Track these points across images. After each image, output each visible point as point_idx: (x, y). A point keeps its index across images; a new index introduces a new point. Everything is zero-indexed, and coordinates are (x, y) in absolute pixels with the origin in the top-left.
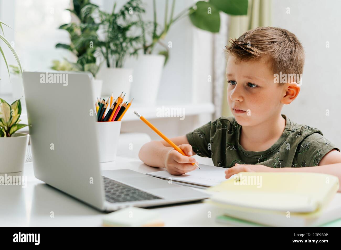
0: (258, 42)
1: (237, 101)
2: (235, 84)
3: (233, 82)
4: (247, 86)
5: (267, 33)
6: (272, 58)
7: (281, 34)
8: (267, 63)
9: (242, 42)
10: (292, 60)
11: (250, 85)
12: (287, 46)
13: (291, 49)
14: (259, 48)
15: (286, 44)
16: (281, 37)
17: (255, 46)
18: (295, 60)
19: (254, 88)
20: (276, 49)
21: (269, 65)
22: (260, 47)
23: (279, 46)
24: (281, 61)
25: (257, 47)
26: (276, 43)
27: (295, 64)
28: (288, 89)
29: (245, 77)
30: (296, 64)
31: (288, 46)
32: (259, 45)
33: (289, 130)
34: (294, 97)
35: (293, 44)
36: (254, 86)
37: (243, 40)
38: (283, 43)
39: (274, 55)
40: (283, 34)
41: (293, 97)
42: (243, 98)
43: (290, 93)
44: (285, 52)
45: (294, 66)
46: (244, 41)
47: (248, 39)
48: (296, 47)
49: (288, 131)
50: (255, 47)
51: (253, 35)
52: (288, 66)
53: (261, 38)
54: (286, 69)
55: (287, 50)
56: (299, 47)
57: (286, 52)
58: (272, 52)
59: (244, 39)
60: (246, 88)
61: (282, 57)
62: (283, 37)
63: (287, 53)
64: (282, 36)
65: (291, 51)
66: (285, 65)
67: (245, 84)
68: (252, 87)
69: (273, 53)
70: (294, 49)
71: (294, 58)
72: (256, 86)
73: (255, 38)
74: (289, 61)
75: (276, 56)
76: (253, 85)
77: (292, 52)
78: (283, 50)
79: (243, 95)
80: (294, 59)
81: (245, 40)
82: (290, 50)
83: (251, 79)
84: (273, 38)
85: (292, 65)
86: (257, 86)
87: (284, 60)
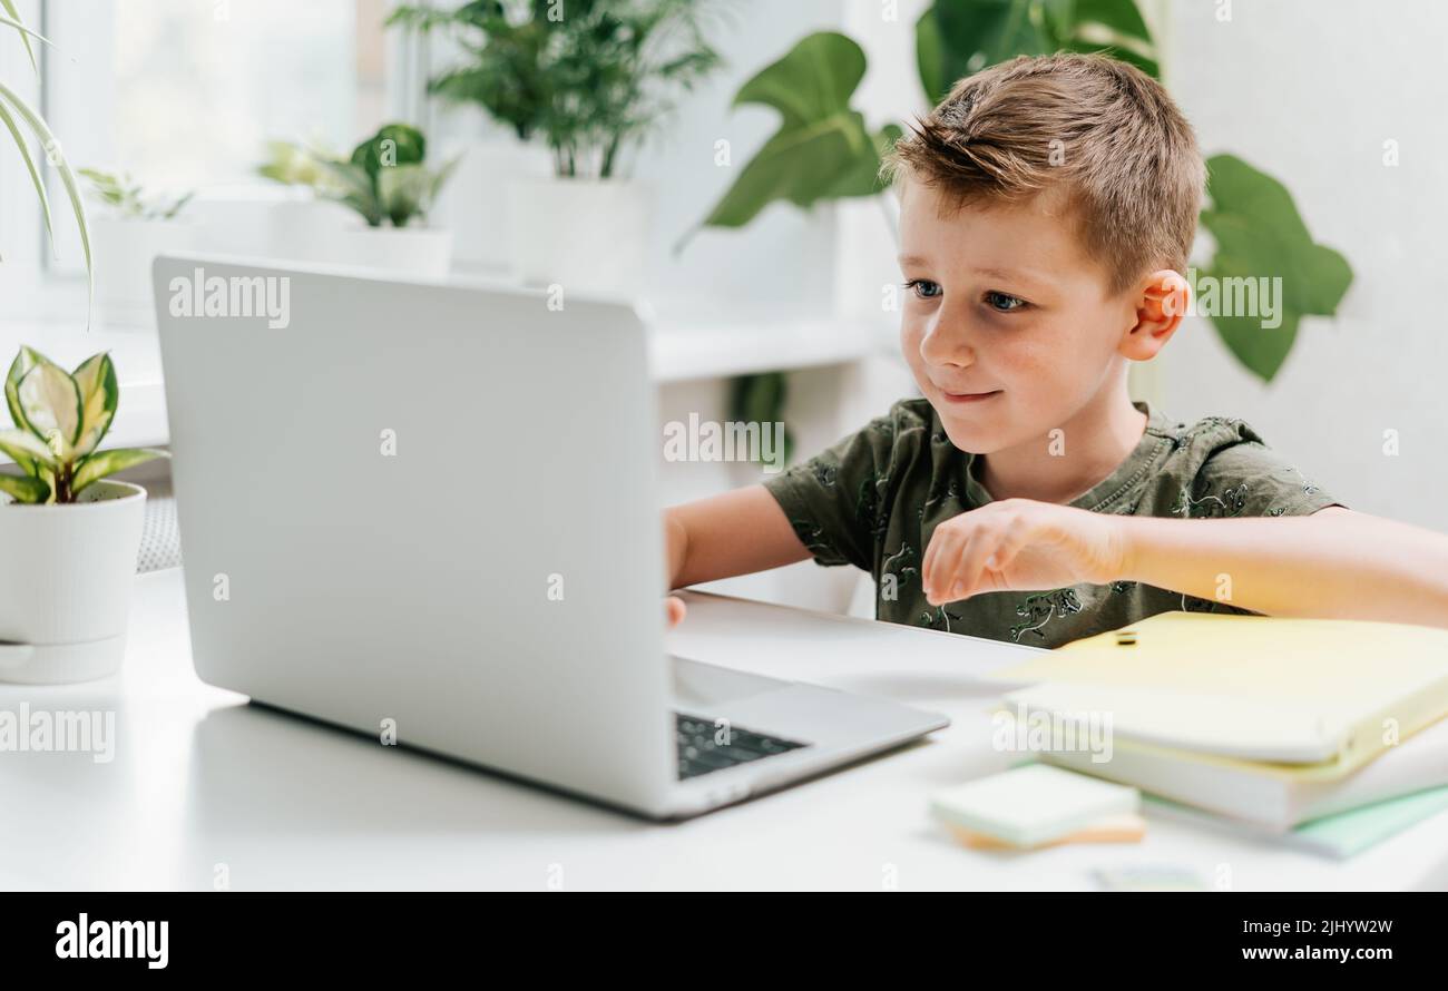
0: (1023, 133)
1: (950, 368)
2: (937, 292)
3: (928, 288)
4: (985, 306)
5: (1058, 91)
6: (1081, 194)
7: (1110, 90)
8: (1063, 213)
9: (962, 131)
10: (1157, 195)
11: (998, 300)
12: (1139, 142)
13: (1153, 153)
14: (1028, 158)
15: (1132, 135)
16: (1112, 106)
17: (1013, 150)
18: (1170, 196)
19: (1015, 310)
20: (1094, 159)
21: (1072, 222)
22: (1032, 154)
23: (1105, 146)
24: (1114, 204)
25: (1019, 150)
26: (1094, 132)
27: (1167, 211)
28: (1146, 299)
29: (977, 270)
30: (1173, 211)
31: (1142, 143)
32: (1031, 143)
33: (1162, 434)
34: (1171, 326)
35: (1160, 133)
36: (1013, 304)
37: (966, 125)
38: (1120, 130)
39: (1087, 184)
40: (1119, 88)
41: (1164, 327)
42: (971, 351)
43: (1151, 313)
44: (1128, 167)
45: (1164, 219)
46: (969, 127)
47: (985, 121)
48: (1172, 141)
49: (1160, 437)
50: (1011, 154)
51: (1003, 102)
52: (1141, 223)
53: (1035, 115)
54: (1137, 232)
55: (1138, 158)
56: (1181, 142)
57: (1133, 168)
58: (1081, 169)
59: (970, 118)
60: (980, 314)
61: (1120, 187)
62: (1119, 102)
63: (1139, 171)
64: (1114, 98)
65: (1155, 162)
66: (1133, 217)
67: (978, 299)
68: (1007, 308)
69: (1084, 173)
70: (1164, 155)
71: (1166, 187)
72: (1020, 303)
73: (1013, 112)
74: (1146, 205)
75: (1098, 185)
76: (1010, 298)
77: (1156, 165)
78: (1121, 160)
79: (972, 342)
80: (1163, 192)
81: (972, 123)
82: (1148, 157)
83: (1000, 277)
84: (1081, 111)
85: (1159, 217)
86: (1026, 305)
87: (1129, 198)
